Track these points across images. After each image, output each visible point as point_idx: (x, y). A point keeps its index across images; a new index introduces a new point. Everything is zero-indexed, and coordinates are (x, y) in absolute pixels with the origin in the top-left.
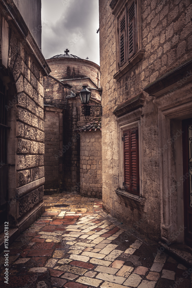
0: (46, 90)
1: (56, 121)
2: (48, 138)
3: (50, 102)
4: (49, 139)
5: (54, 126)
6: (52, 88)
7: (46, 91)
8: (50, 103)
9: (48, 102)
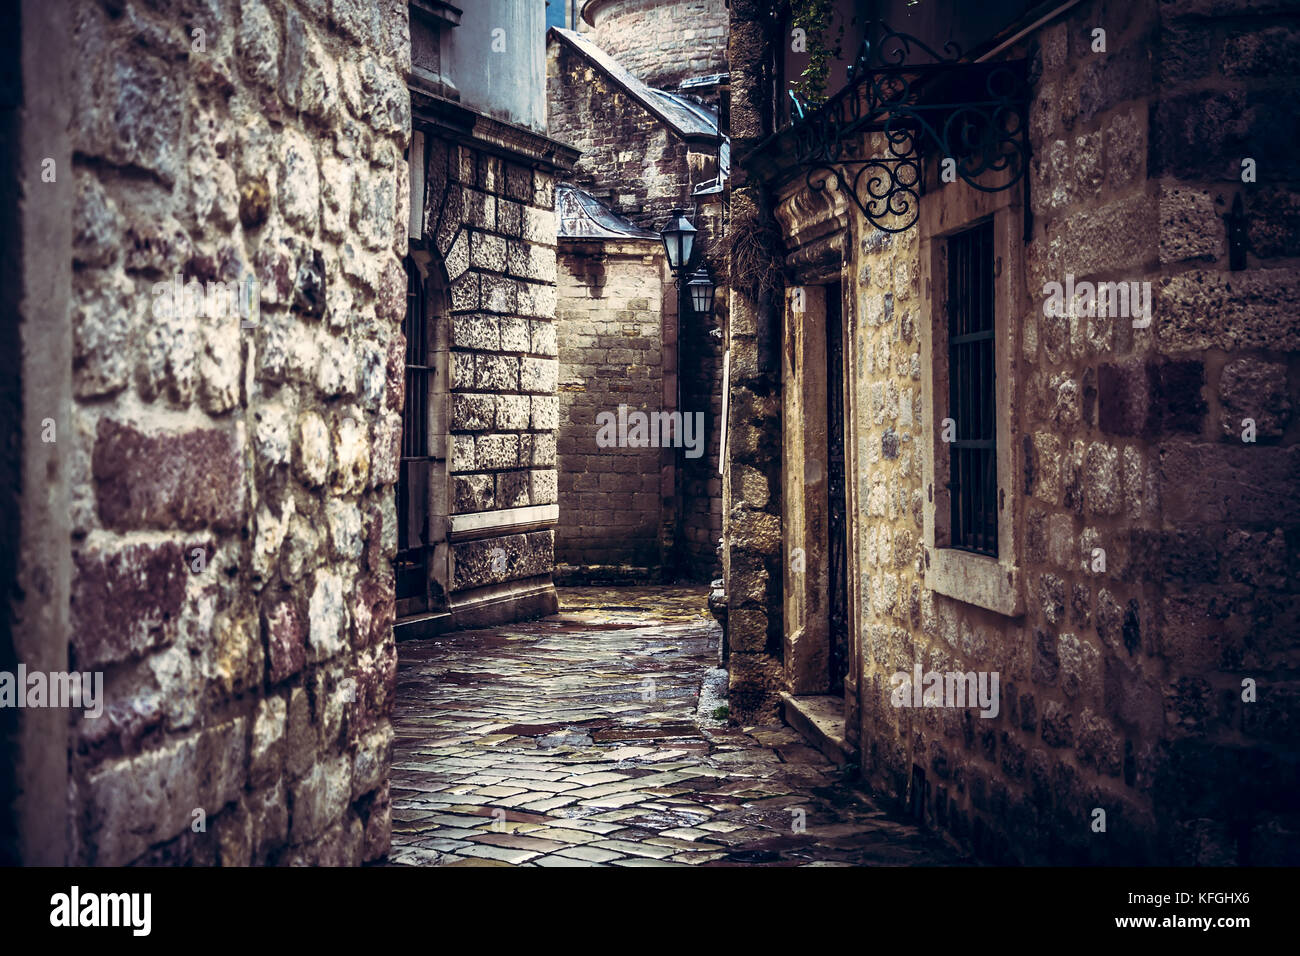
0: (621, 155)
1: (650, 295)
2: (616, 365)
3: (634, 210)
4: (617, 368)
5: (641, 316)
6: (643, 149)
7: (621, 160)
8: (634, 213)
9: (625, 209)
